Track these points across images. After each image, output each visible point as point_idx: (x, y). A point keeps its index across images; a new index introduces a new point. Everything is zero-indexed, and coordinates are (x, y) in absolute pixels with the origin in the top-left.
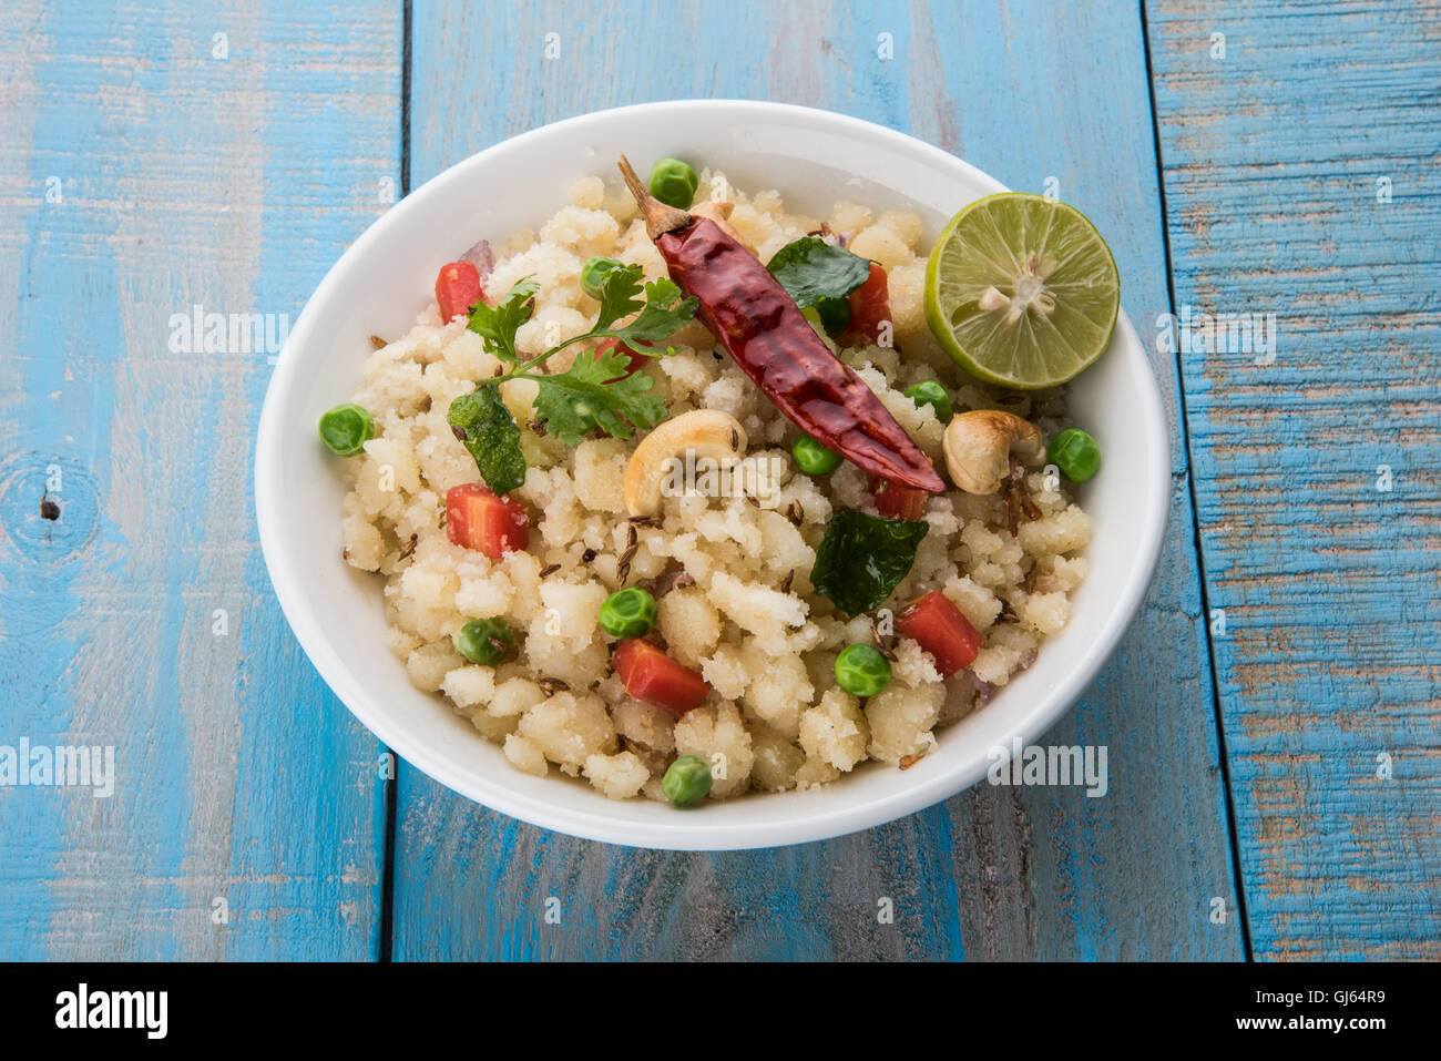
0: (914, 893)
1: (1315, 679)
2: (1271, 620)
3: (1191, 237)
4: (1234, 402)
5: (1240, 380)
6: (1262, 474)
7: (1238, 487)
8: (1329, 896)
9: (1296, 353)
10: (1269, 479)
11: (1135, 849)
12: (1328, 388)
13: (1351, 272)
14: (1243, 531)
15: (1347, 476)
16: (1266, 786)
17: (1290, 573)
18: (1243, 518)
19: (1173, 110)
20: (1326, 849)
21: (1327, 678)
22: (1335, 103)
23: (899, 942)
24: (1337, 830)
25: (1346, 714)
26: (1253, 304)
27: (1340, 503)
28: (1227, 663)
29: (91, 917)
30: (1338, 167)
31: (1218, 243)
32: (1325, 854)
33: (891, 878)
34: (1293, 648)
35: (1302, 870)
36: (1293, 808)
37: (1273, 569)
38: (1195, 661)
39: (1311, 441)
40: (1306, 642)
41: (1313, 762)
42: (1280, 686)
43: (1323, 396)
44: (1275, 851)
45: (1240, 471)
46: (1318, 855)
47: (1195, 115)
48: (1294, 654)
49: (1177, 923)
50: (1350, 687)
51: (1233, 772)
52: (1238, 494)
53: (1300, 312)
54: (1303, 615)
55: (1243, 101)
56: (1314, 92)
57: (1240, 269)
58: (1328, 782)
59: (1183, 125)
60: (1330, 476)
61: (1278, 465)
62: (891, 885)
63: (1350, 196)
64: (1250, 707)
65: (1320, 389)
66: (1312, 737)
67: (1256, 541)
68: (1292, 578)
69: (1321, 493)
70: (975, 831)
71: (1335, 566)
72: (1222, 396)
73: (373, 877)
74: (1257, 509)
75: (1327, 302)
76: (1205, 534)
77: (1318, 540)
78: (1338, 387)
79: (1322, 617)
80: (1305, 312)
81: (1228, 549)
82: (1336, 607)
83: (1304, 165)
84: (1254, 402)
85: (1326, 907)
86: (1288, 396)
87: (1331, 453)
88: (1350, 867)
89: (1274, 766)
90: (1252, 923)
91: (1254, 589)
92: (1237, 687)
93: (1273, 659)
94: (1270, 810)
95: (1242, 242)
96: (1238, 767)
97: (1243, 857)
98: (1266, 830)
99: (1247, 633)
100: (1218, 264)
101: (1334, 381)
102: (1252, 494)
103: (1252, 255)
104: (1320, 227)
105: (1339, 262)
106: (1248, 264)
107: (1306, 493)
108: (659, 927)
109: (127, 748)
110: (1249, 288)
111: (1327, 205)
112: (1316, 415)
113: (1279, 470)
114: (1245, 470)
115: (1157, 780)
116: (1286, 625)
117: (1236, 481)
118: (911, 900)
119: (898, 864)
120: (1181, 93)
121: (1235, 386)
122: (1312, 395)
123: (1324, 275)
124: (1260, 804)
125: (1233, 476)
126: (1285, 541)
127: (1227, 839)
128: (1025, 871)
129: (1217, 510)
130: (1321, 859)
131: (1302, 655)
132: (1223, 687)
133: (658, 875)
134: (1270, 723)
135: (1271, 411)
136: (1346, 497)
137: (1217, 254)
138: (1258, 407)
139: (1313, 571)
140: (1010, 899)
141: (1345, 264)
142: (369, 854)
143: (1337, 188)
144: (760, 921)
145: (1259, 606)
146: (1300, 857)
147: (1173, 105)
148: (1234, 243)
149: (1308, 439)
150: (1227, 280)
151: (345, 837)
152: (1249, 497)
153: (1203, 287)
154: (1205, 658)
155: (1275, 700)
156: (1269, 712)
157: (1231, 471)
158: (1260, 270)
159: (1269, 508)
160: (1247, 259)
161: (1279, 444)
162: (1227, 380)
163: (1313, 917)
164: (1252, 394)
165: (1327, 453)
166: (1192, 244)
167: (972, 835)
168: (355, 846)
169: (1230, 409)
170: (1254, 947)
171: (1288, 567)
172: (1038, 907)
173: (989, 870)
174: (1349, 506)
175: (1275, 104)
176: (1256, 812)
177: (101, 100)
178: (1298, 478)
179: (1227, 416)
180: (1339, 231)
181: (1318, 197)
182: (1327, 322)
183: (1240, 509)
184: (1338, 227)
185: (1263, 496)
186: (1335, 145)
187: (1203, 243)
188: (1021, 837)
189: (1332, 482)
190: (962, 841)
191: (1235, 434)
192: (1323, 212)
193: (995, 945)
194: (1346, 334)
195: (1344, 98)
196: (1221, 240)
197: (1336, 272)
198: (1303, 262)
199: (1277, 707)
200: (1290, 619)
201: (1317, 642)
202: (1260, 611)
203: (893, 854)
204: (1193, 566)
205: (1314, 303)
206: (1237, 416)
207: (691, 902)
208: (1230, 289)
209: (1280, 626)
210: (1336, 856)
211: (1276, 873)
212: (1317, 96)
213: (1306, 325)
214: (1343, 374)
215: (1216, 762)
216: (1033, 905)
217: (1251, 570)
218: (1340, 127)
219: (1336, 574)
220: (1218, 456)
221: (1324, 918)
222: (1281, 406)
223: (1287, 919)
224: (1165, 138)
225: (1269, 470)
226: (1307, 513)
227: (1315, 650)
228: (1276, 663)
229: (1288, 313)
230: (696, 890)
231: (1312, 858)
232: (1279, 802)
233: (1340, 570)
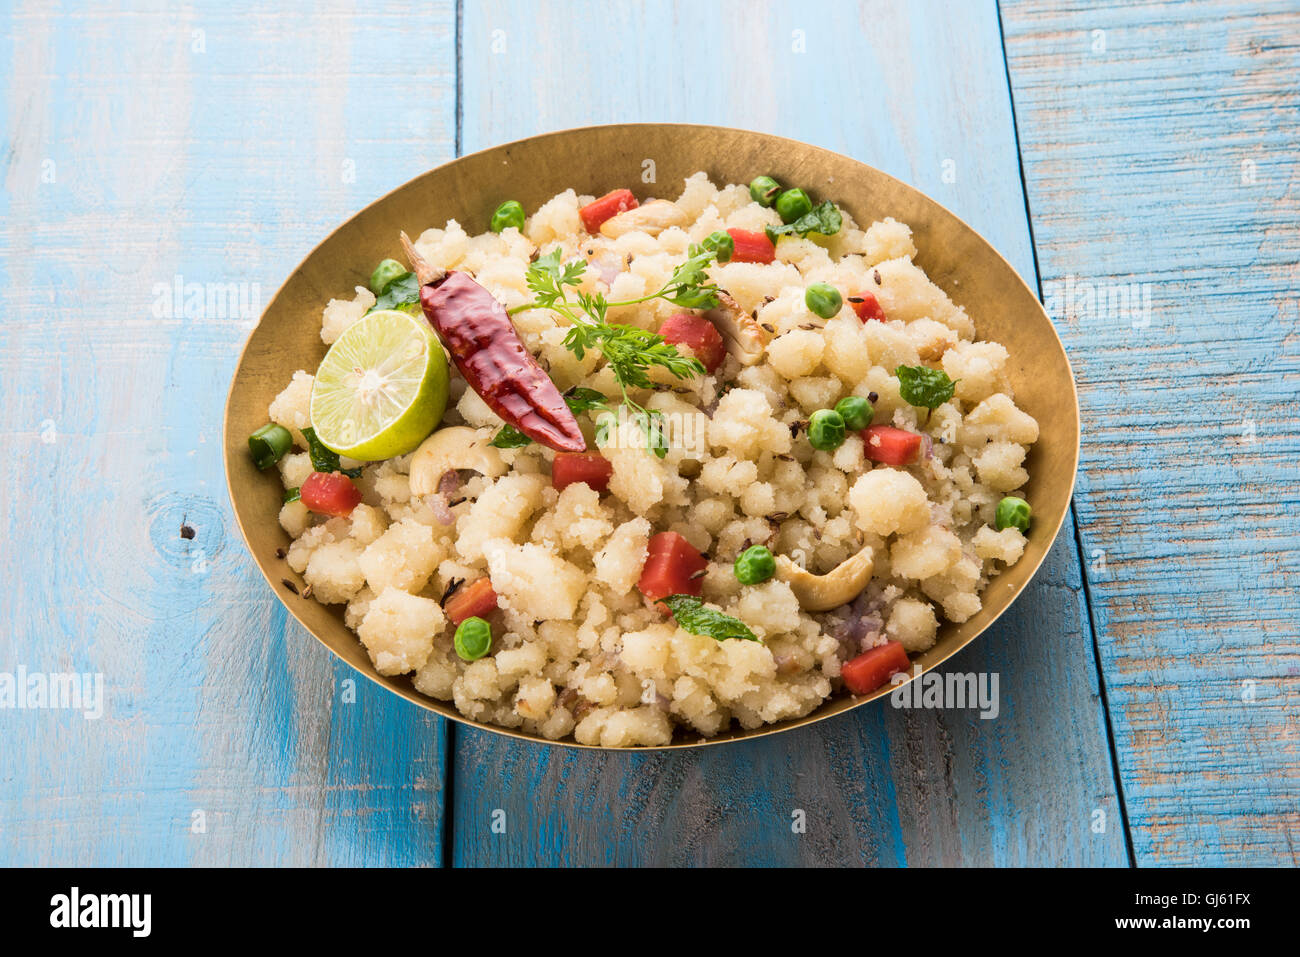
0: (861, 790)
1: (1173, 632)
2: (1137, 591)
3: (1065, 326)
4: (1103, 439)
5: (1106, 423)
6: (1126, 489)
7: (1108, 498)
8: (1188, 785)
9: (1150, 404)
10: (1132, 493)
11: (1034, 754)
12: (1175, 427)
13: (1189, 347)
14: (1112, 529)
15: (1192, 489)
16: (1137, 708)
17: (1150, 558)
18: (1112, 520)
19: (1048, 239)
20: (1185, 752)
21: (1181, 631)
22: (1172, 232)
23: (850, 826)
24: (1192, 738)
25: (1197, 655)
26: (1114, 371)
27: (1188, 507)
28: (1103, 622)
29: (221, 815)
30: (1177, 275)
31: (1086, 329)
32: (1184, 755)
33: (844, 780)
34: (1155, 610)
35: (1167, 768)
36: (1158, 724)
37: (1137, 555)
38: (1078, 620)
39: (1163, 465)
40: (1165, 606)
41: (1173, 692)
42: (1146, 638)
43: (1172, 433)
44: (1145, 754)
45: (1108, 487)
46: (1179, 756)
47: (1065, 243)
48: (1156, 614)
49: (1069, 806)
50: (1200, 637)
51: (1110, 700)
52: (1107, 503)
53: (1150, 376)
54: (1161, 587)
55: (1101, 232)
56: (1156, 224)
57: (1104, 347)
58: (1185, 704)
59: (1056, 249)
60: (1179, 489)
61: (1138, 482)
62: (844, 785)
63: (1187, 294)
64: (1122, 653)
65: (1169, 429)
66: (1172, 673)
67: (1123, 536)
68: (1152, 561)
69: (1172, 502)
70: (909, 745)
71: (1185, 551)
72: (1093, 435)
73: (437, 786)
74: (1123, 513)
75: (1172, 368)
76: (1082, 533)
77: (1171, 534)
78: (1183, 427)
79: (1176, 588)
80: (1155, 375)
81: (1100, 542)
82: (1187, 580)
83: (1150, 274)
84: (1118, 439)
85: (1186, 793)
86: (1146, 434)
87: (1180, 473)
88: (1204, 764)
89: (1142, 694)
90: (1128, 806)
91: (1123, 570)
92: (1111, 639)
93: (1139, 619)
94: (1140, 726)
95: (1104, 328)
96: (1114, 696)
97: (1120, 759)
98: (1138, 740)
99: (1118, 601)
100: (1086, 344)
101: (1179, 423)
102: (1118, 503)
103: (1112, 337)
104: (1165, 317)
105: (1180, 340)
106: (1109, 343)
107: (1161, 501)
108: (662, 819)
109: (248, 696)
110: (1111, 360)
111: (1169, 302)
112: (1166, 447)
113: (1139, 485)
114: (1114, 487)
115: (1050, 705)
116: (1149, 594)
117: (1106, 494)
118: (859, 795)
119: (848, 770)
120: (1054, 228)
121: (1104, 428)
122: (1163, 433)
123: (1170, 349)
124: (1132, 722)
125: (1103, 491)
126: (1145, 536)
127: (1106, 745)
128: (948, 773)
129: (1092, 515)
130: (1181, 759)
131: (1162, 615)
132: (1101, 640)
133: (661, 782)
134: (1138, 664)
135: (1132, 444)
136: (1192, 504)
137: (1086, 337)
138: (1122, 442)
139: (1169, 555)
140: (937, 793)
141: (1185, 341)
142: (434, 768)
143: (1177, 290)
144: (741, 813)
145: (1126, 582)
146: (1166, 759)
147: (1048, 236)
148: (1098, 329)
149: (1161, 463)
150: (1094, 354)
151: (416, 756)
152: (1116, 505)
153: (1076, 360)
154: (1085, 618)
155: (1142, 647)
156: (1137, 656)
157: (1102, 487)
158: (1119, 347)
159: (1133, 513)
160: (1108, 340)
161: (1138, 468)
162: (1095, 424)
163: (1176, 800)
164: (1116, 433)
165: (1175, 473)
166: (1067, 331)
167: (906, 748)
168: (423, 763)
169: (1100, 444)
170: (1130, 823)
171: (1149, 554)
172: (959, 798)
173: (920, 772)
174: (1195, 509)
175: (1126, 233)
176: (1129, 727)
177: (227, 253)
178: (1154, 491)
179: (1097, 450)
180: (1179, 319)
181: (1162, 296)
182: (1173, 382)
183: (1111, 514)
184: (1179, 316)
185: (1127, 505)
186: (1174, 261)
187: (1074, 330)
188: (945, 748)
189: (1181, 493)
190: (899, 752)
191: (1104, 461)
192: (1166, 306)
193: (926, 825)
194: (1188, 390)
195: (1179, 228)
196: (1088, 327)
197: (1180, 347)
198: (1152, 341)
199: (1144, 652)
200: (1152, 590)
201: (1174, 606)
202: (1128, 585)
203: (844, 763)
204: (1075, 554)
205: (1162, 369)
206: (1105, 449)
207: (687, 801)
208: (1096, 361)
209: (1144, 595)
210: (1193, 757)
211: (1147, 770)
212: (1158, 227)
213: (1157, 384)
214: (1187, 418)
215: (1096, 691)
216: (956, 796)
217: (1120, 557)
218: (1177, 248)
219: (1186, 557)
220: (1091, 476)
221: (1185, 801)
222: (1139, 441)
223: (1156, 802)
224: (1043, 259)
225: (1131, 486)
226: (1163, 515)
227: (1172, 612)
228: (1141, 621)
229: (1143, 376)
230: (690, 792)
231: (1174, 759)
232: (1147, 720)
233: (1190, 554)
